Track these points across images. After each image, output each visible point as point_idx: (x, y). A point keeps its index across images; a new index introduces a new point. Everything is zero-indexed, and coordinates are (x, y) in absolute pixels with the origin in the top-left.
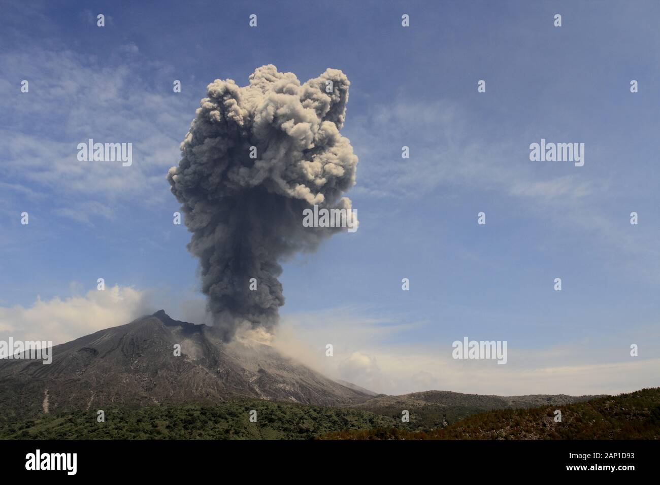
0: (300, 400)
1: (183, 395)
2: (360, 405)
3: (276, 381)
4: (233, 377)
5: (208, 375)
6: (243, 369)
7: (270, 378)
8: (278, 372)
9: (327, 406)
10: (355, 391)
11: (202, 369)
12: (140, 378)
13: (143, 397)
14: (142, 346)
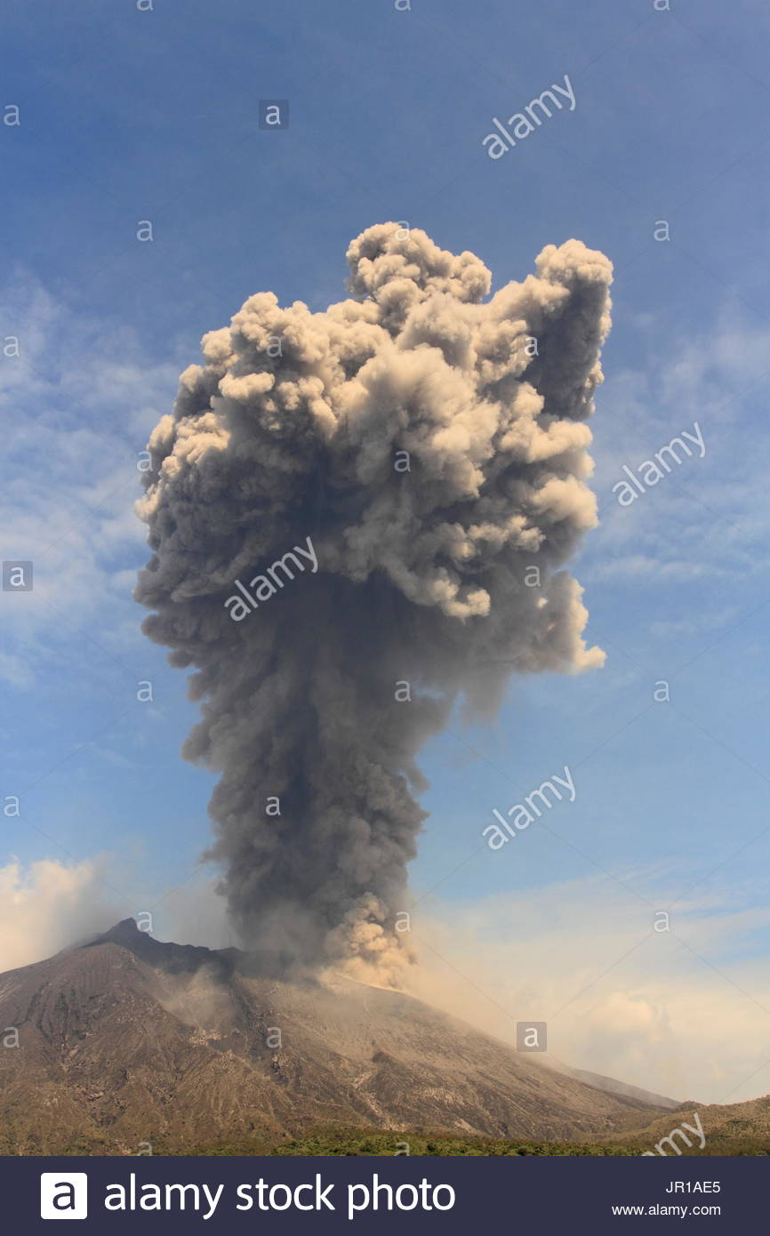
0: (482, 1127)
1: (191, 1129)
2: (635, 1133)
3: (418, 1082)
4: (311, 1076)
5: (250, 1076)
6: (335, 1054)
7: (402, 1075)
8: (422, 1059)
9: (553, 1141)
10: (622, 1100)
11: (234, 1061)
12: (85, 1094)
13: (94, 1141)
14: (87, 1011)
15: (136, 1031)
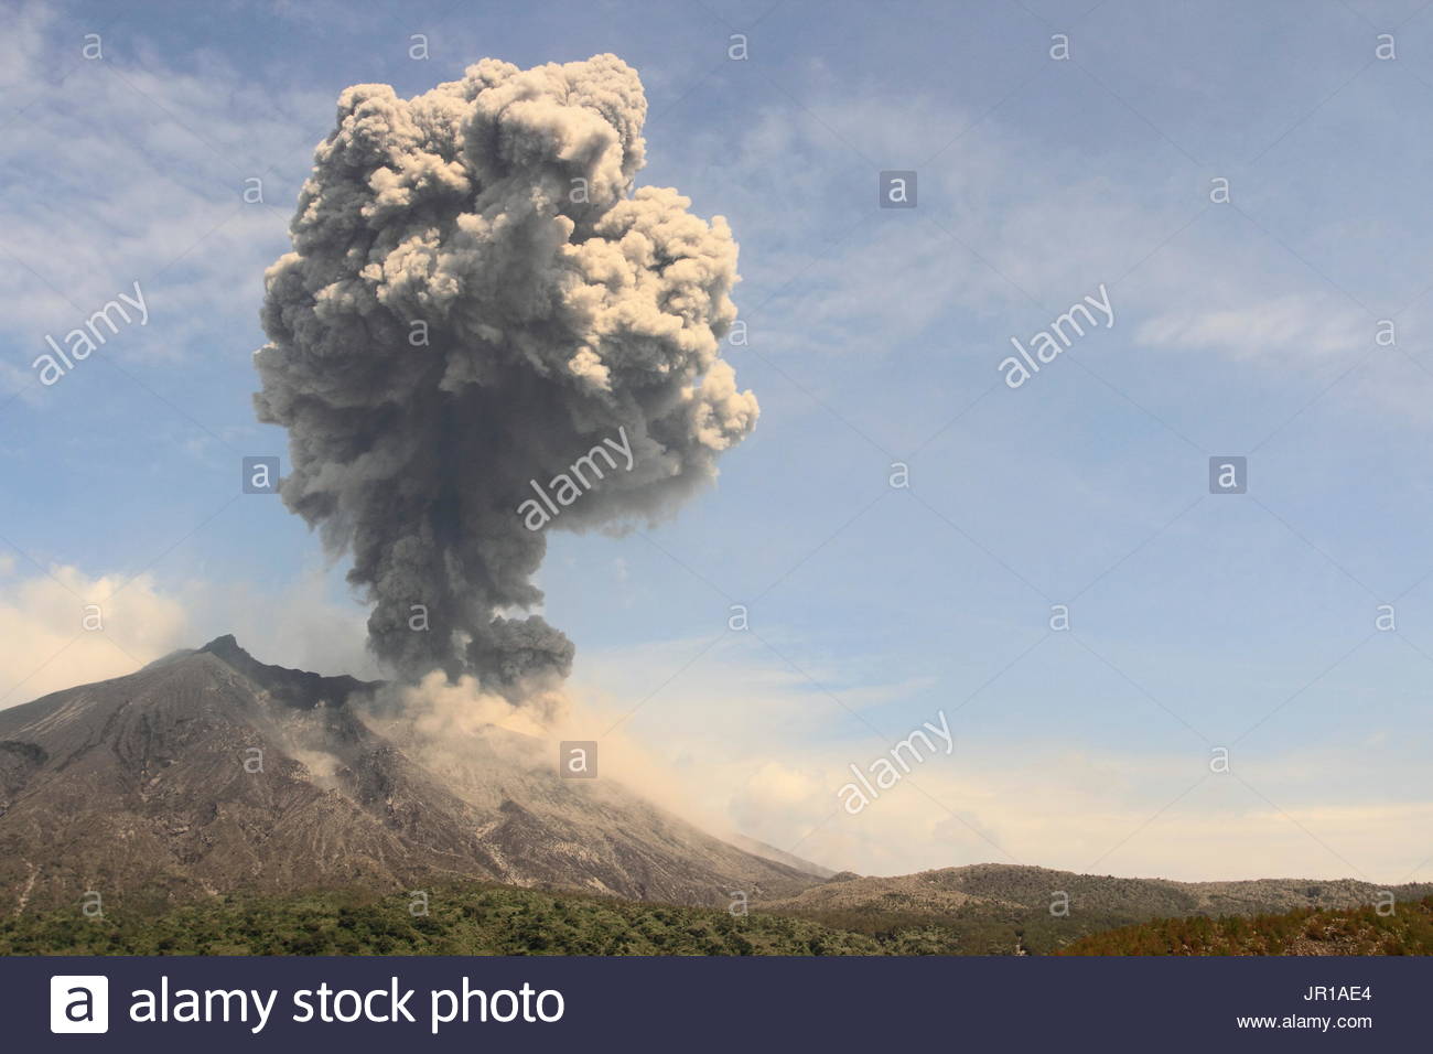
0: (617, 887)
1: (289, 873)
2: (784, 902)
3: (550, 835)
4: (429, 822)
5: (359, 819)
6: (458, 800)
7: (534, 828)
8: (557, 811)
9: (694, 906)
10: (773, 866)
11: (342, 801)
12: (167, 828)
13: (174, 880)
14: (173, 736)
15: (230, 761)
